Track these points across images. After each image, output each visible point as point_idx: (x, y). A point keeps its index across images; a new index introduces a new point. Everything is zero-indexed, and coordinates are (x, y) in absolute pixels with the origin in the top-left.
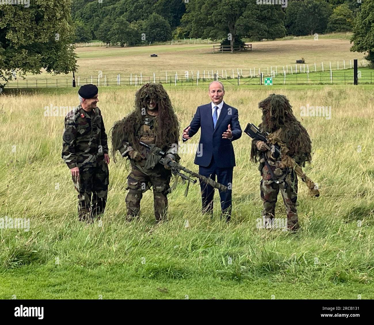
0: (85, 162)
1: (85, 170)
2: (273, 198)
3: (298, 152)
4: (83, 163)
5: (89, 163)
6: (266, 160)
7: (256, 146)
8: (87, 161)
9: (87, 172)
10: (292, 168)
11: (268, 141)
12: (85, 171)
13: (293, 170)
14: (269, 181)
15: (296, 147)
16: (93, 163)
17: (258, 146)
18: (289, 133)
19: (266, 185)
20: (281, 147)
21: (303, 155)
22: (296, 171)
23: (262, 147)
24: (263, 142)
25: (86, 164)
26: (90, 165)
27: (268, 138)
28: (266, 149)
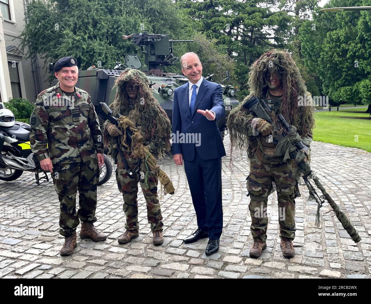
0: (63, 156)
1: (64, 168)
2: (133, 188)
3: (154, 137)
4: (60, 158)
5: (71, 158)
6: (118, 146)
7: (107, 130)
8: (66, 155)
10: (145, 158)
11: (119, 124)
13: (145, 160)
14: (124, 169)
15: (153, 130)
16: (76, 157)
17: (109, 130)
18: (146, 114)
19: (122, 175)
20: (133, 132)
21: (160, 140)
22: (149, 161)
23: (112, 132)
25: (65, 159)
26: (71, 161)
27: (120, 121)
28: (117, 134)
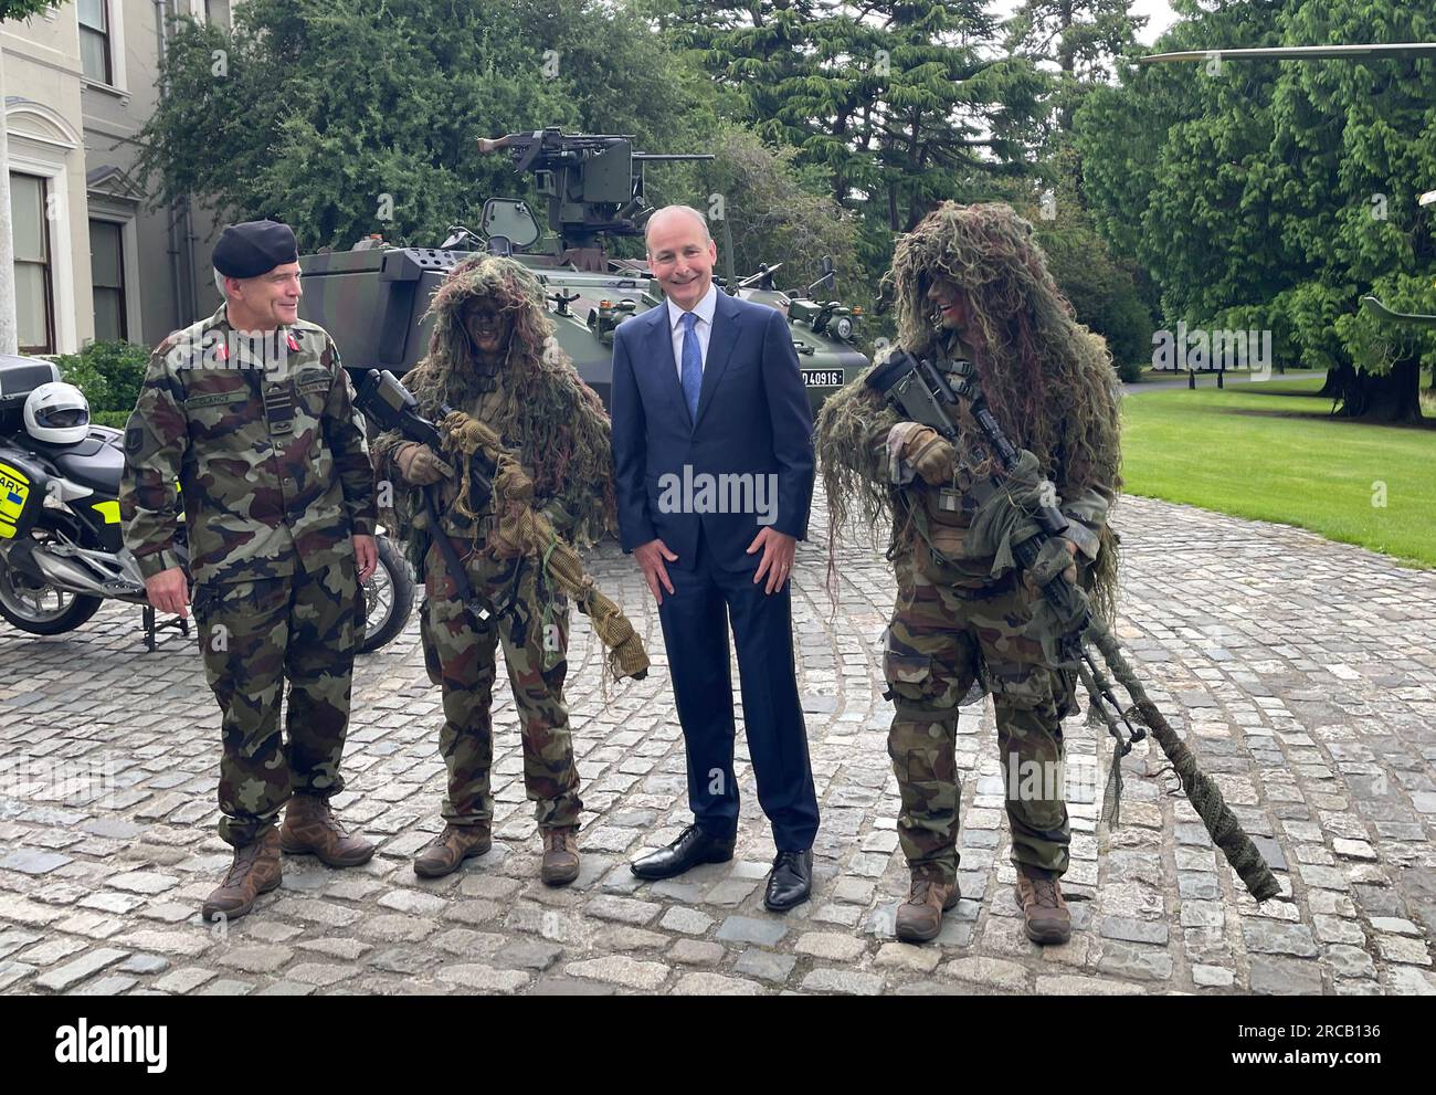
1: (233, 594)
2: (479, 669)
3: (567, 482)
4: (223, 564)
5: (257, 563)
6: (437, 518)
7: (394, 463)
9: (244, 605)
10: (540, 555)
11: (445, 440)
12: (237, 600)
13: (542, 563)
14: (455, 600)
16: (276, 560)
17: (403, 464)
18: (537, 405)
20: (499, 467)
22: (554, 565)
23: (417, 468)
24: (425, 447)
25: (239, 565)
26: (258, 571)
27: (448, 430)
